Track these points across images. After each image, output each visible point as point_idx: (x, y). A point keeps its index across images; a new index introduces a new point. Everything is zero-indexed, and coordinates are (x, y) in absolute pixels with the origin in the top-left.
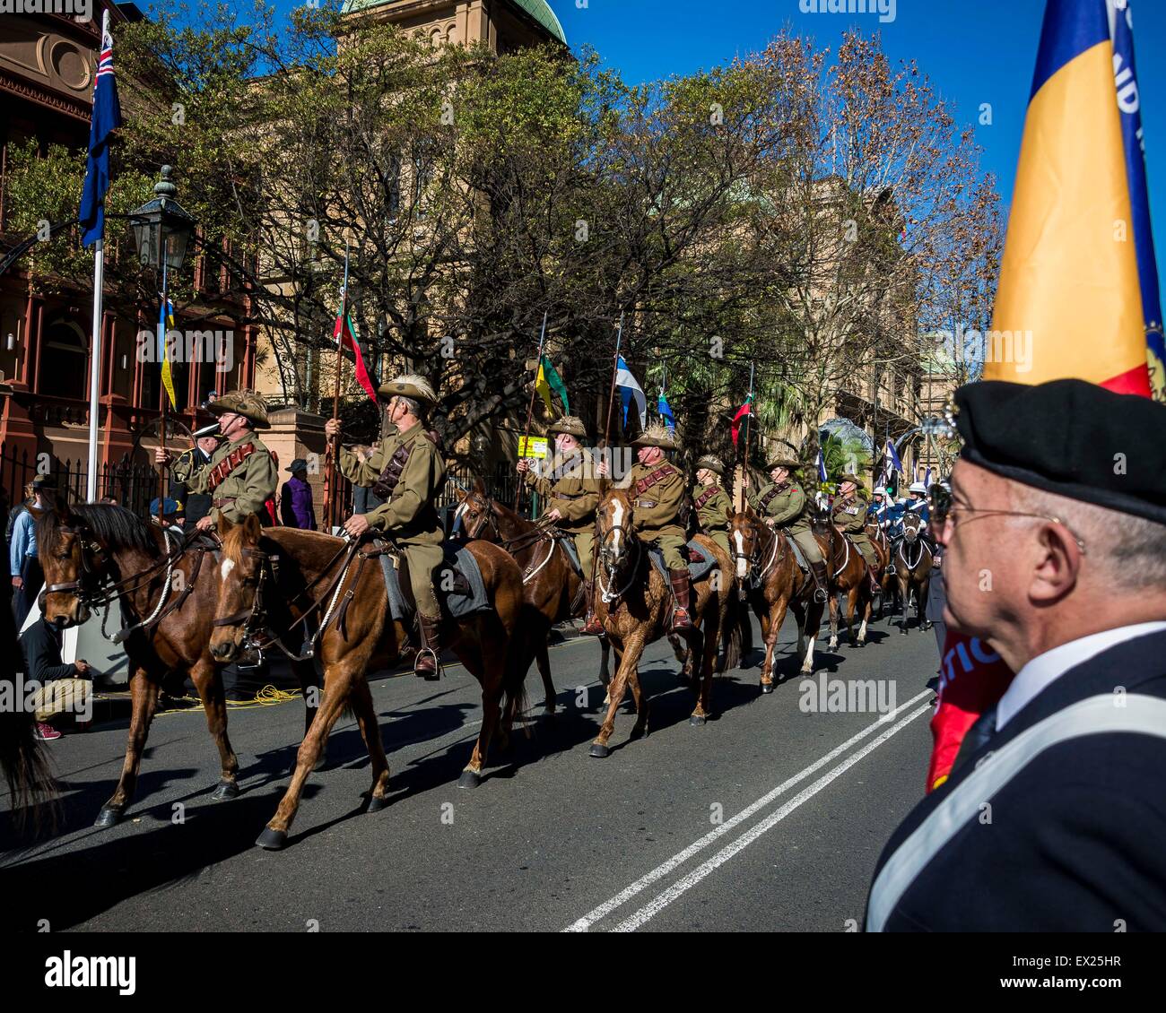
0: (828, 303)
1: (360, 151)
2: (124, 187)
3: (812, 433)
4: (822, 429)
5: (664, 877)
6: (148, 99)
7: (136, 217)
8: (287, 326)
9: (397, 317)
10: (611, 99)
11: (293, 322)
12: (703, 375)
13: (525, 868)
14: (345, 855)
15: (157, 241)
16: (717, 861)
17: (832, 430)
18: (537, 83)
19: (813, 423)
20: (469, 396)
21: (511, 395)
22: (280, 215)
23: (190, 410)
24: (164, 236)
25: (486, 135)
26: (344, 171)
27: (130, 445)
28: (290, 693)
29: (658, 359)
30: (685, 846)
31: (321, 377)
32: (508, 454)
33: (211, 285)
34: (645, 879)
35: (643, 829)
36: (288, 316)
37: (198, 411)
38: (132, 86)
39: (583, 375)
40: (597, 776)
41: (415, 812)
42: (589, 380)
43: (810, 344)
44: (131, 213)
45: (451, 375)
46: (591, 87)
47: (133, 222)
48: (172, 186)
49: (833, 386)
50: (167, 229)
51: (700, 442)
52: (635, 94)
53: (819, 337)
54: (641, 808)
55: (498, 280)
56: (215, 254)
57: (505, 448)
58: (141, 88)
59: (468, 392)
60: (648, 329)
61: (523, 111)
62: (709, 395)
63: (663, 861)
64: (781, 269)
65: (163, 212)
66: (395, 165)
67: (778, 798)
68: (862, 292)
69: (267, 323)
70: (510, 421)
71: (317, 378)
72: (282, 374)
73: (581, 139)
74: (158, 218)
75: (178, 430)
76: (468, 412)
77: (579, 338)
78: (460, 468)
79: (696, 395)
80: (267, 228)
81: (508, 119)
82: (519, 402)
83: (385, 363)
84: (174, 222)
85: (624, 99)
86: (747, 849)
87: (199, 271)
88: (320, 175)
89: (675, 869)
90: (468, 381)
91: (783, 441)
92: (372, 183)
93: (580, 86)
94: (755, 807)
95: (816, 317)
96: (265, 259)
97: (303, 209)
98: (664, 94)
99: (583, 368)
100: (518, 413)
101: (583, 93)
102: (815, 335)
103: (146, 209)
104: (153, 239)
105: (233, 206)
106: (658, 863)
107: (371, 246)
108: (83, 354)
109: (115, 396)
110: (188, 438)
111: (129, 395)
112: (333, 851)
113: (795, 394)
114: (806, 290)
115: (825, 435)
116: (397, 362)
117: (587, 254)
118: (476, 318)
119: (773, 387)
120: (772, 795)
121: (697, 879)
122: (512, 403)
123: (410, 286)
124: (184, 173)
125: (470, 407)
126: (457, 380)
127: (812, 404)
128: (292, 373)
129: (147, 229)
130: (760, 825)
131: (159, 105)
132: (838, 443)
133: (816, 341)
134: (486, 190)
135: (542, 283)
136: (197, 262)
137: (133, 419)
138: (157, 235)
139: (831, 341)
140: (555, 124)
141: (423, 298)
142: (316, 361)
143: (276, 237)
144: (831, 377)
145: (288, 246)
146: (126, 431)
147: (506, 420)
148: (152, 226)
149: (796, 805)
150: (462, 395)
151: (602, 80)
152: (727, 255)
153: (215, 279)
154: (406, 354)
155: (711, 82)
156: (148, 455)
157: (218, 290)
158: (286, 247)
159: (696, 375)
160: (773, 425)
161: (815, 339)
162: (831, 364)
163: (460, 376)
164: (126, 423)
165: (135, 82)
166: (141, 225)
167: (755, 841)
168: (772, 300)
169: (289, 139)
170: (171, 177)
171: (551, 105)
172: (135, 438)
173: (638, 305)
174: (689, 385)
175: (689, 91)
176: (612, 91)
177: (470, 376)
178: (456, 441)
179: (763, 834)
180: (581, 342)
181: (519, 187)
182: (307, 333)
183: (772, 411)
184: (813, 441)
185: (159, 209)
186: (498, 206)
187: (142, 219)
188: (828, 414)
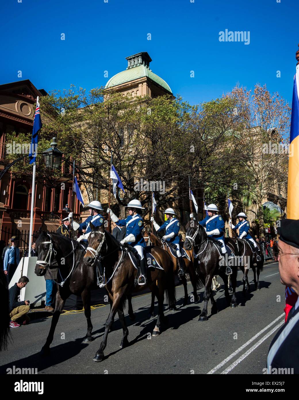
0: (260, 165)
1: (112, 129)
2: (41, 144)
3: (260, 208)
4: (264, 206)
5: (222, 367)
6: (48, 117)
7: (45, 153)
8: (90, 182)
9: (124, 178)
10: (186, 110)
11: (92, 181)
12: (223, 190)
13: (175, 366)
14: (115, 364)
15: (51, 160)
16: (239, 360)
17: (266, 205)
18: (164, 106)
19: (260, 204)
20: (148, 201)
21: (162, 200)
22: (88, 149)
23: (60, 211)
24: (53, 158)
25: (149, 123)
26: (107, 135)
27: (41, 223)
28: (94, 307)
29: (207, 186)
30: (228, 356)
31: (101, 197)
32: (162, 219)
33: (67, 171)
34: (215, 368)
35: (214, 350)
36: (90, 179)
37: (63, 211)
38: (44, 114)
39: (184, 192)
40: (197, 332)
41: (138, 347)
42: (186, 194)
43: (256, 179)
44: (43, 152)
45: (142, 194)
46: (180, 106)
47: (44, 155)
48: (56, 143)
49: (265, 191)
50: (54, 156)
51: (224, 212)
52: (194, 108)
53: (258, 177)
54: (213, 343)
55: (155, 165)
56: (68, 162)
57: (161, 217)
58: (46, 114)
59: (148, 200)
60: (203, 177)
61: (160, 115)
62: (225, 196)
63: (221, 361)
64: (243, 156)
65: (53, 151)
66: (122, 132)
67: (259, 337)
68: (270, 162)
69: (84, 182)
70: (162, 208)
71: (100, 198)
72: (89, 198)
73: (178, 122)
74: (51, 153)
75: (56, 218)
76: (148, 206)
77: (182, 181)
78: (146, 225)
79: (221, 197)
80: (84, 153)
81: (156, 118)
82: (164, 202)
83: (121, 192)
84: (57, 154)
85: (190, 109)
86: (249, 356)
87: (63, 167)
88: (100, 136)
89: (225, 364)
90: (148, 196)
91: (251, 210)
92: (115, 138)
93: (177, 107)
94: (251, 340)
95: (257, 170)
96: (83, 163)
97: (95, 147)
98: (202, 107)
99: (184, 190)
100: (164, 205)
101: (178, 108)
102: (257, 176)
103: (48, 151)
104: (50, 159)
105: (74, 147)
106: (220, 362)
107: (115, 156)
108: (27, 195)
109: (37, 208)
110: (59, 220)
111: (40, 207)
112: (111, 363)
113: (253, 195)
114: (253, 162)
115: (265, 207)
116: (125, 191)
117: (183, 155)
118: (149, 177)
119: (246, 192)
120: (256, 336)
121: (233, 367)
122: (162, 203)
123: (128, 167)
124: (59, 139)
125: (148, 204)
126: (144, 196)
127: (259, 198)
128: (92, 197)
129: (48, 157)
130: (253, 347)
131: (51, 119)
132: (269, 210)
133: (258, 178)
134: (150, 138)
135: (169, 165)
136: (62, 165)
137: (42, 215)
138: (51, 158)
139: (262, 178)
140: (170, 118)
141: (132, 170)
142: (99, 192)
143: (87, 156)
144: (264, 189)
145: (90, 158)
146: (40, 219)
147: (160, 208)
148: (50, 155)
149: (265, 339)
150: (146, 201)
151: (183, 104)
152: (226, 153)
153: (68, 170)
154: (128, 189)
155: (216, 103)
156: (47, 226)
157: (69, 172)
158: (90, 159)
159: (221, 190)
160: (247, 205)
161: (257, 177)
162: (264, 185)
163: (145, 194)
164: (40, 216)
165: (45, 113)
166: (46, 155)
167: (252, 352)
168: (242, 166)
169: (90, 126)
170: (56, 141)
171: (168, 112)
172: (43, 221)
173: (200, 169)
174: (219, 194)
175: (209, 106)
176: (186, 107)
177: (148, 195)
178: (145, 216)
179: (254, 350)
180: (183, 182)
181: (160, 137)
182: (96, 184)
183: (246, 201)
184: (261, 210)
185: (52, 151)
186: (154, 142)
187: (46, 154)
188: (264, 201)
